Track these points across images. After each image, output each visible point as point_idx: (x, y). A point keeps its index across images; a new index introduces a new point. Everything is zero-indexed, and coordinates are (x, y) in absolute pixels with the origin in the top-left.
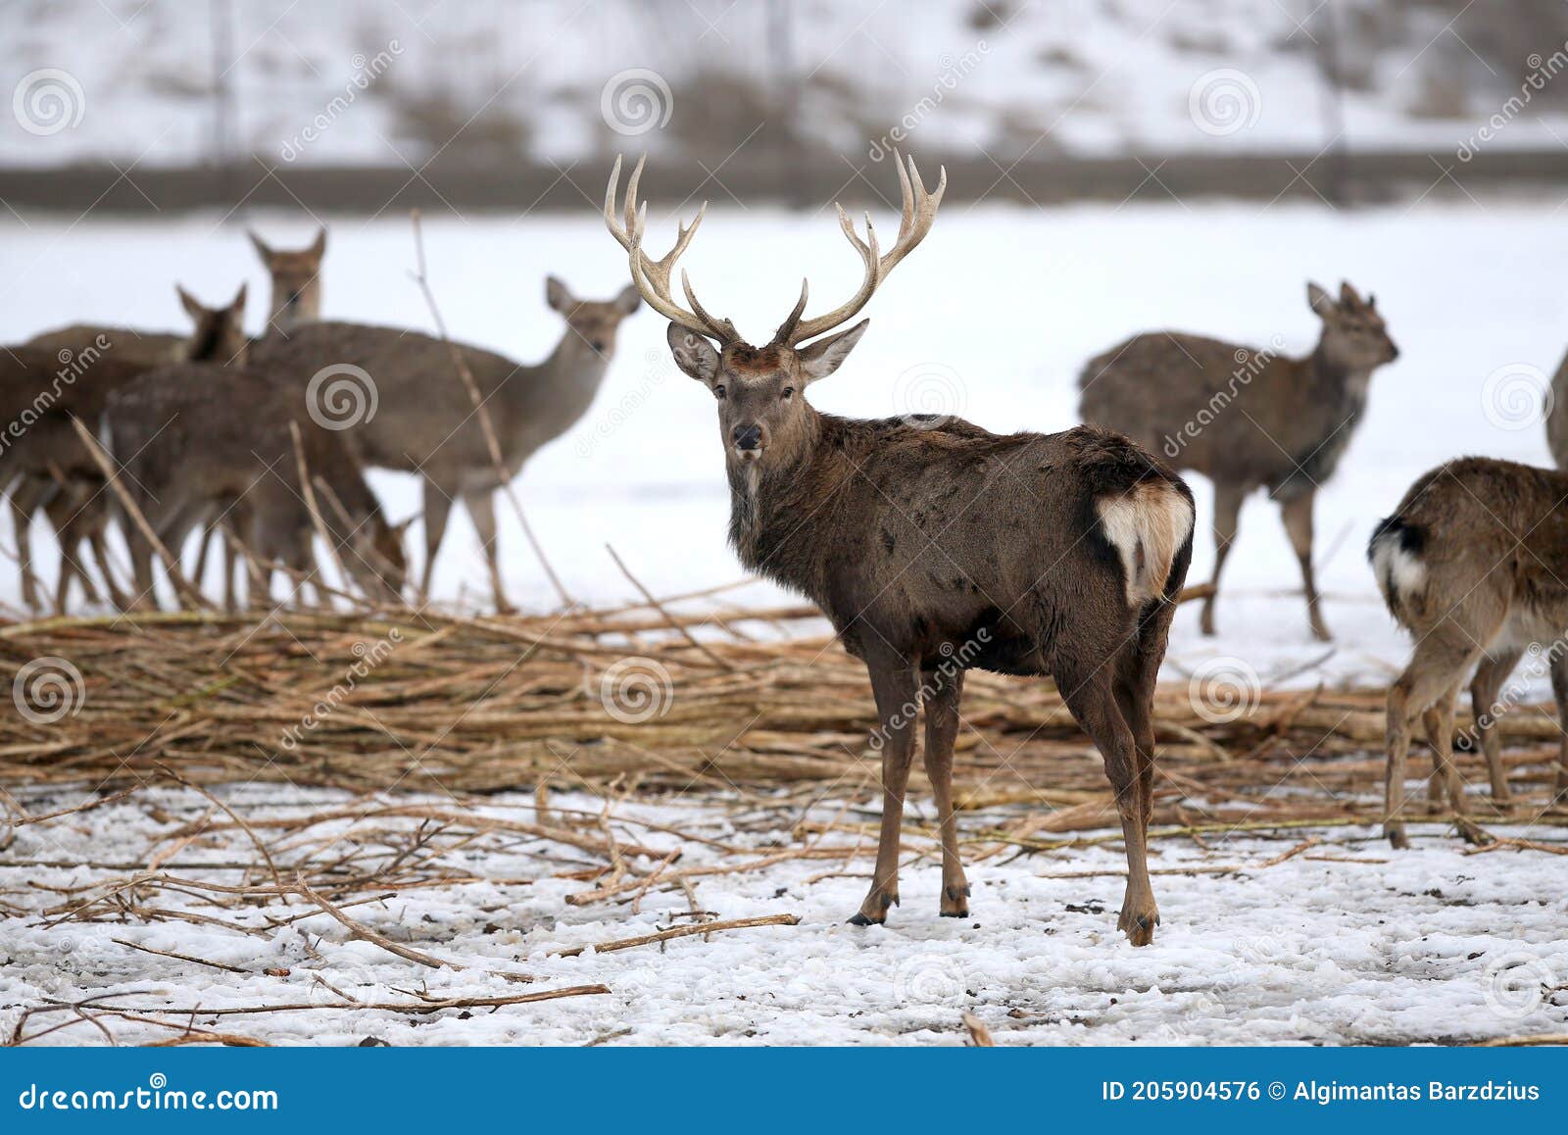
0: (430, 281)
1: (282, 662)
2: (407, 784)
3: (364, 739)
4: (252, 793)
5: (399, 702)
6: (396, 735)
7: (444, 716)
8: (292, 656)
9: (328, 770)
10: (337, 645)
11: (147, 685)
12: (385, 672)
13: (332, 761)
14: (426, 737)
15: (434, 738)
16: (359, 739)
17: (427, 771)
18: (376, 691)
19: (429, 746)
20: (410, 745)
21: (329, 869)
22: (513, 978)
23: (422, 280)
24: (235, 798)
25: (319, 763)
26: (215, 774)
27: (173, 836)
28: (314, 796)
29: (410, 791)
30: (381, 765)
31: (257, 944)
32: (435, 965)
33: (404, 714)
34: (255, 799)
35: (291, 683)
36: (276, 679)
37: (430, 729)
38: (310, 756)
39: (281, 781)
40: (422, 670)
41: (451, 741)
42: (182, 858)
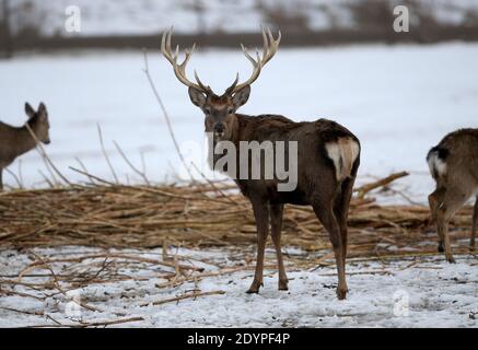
0: (150, 72)
1: (89, 203)
2: (122, 245)
3: (111, 230)
4: (70, 249)
5: (123, 217)
6: (122, 228)
7: (138, 221)
8: (92, 201)
9: (95, 241)
10: (108, 197)
11: (41, 213)
12: (124, 206)
13: (97, 238)
14: (131, 229)
15: (135, 229)
16: (108, 230)
17: (131, 240)
18: (118, 213)
19: (134, 232)
20: (126, 232)
21: (81, 276)
22: (119, 315)
23: (147, 71)
24: (64, 251)
25: (92, 239)
26: (58, 242)
27: (36, 264)
28: (91, 250)
29: (124, 248)
30: (115, 239)
32: (93, 310)
33: (125, 221)
34: (69, 251)
35: (91, 211)
36: (87, 209)
37: (133, 226)
38: (90, 236)
39: (80, 245)
40: (137, 206)
41: (141, 230)
42: (35, 273)
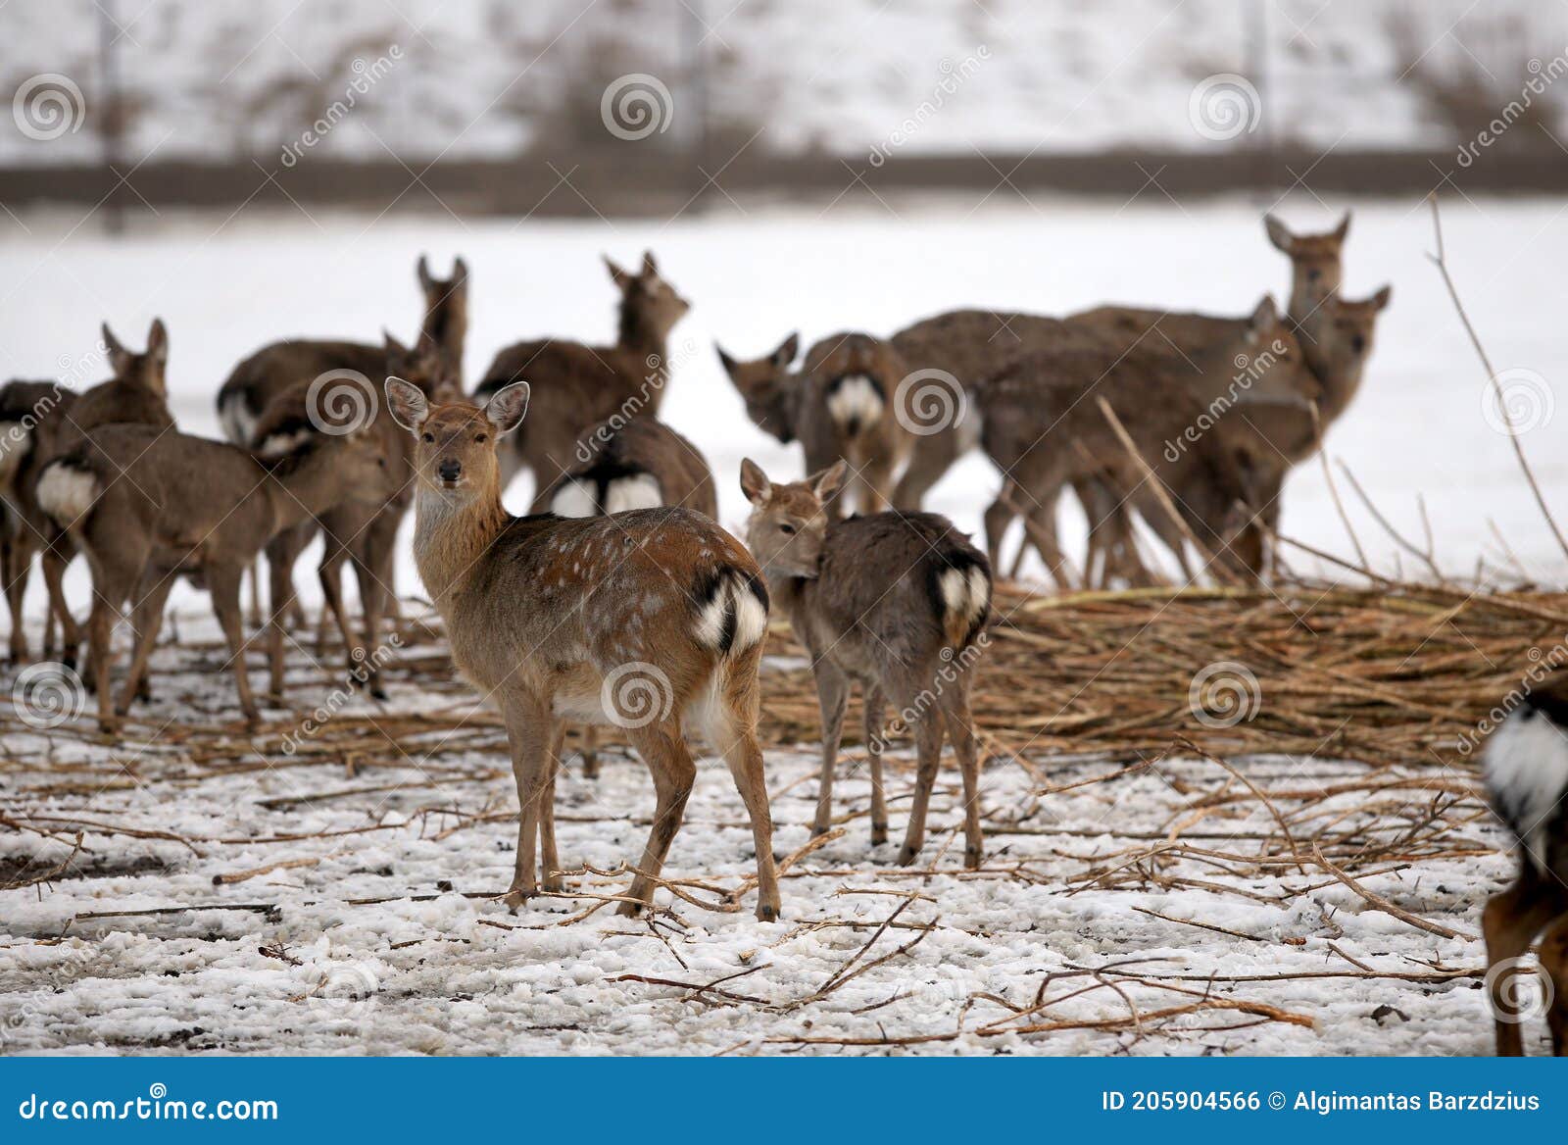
0: (1447, 264)
1: (1301, 637)
2: (1421, 757)
3: (1381, 713)
4: (1272, 765)
5: (1416, 676)
6: (1413, 708)
7: (1459, 690)
8: (1307, 630)
9: (1346, 742)
10: (1355, 620)
11: (1168, 659)
12: (1401, 646)
13: (1349, 734)
14: (1442, 711)
15: (1450, 712)
16: (1376, 713)
17: (1443, 744)
18: (1394, 665)
19: (1446, 720)
20: (1427, 719)
21: (1345, 840)
23: (1440, 263)
24: (1255, 769)
25: (1336, 735)
26: (1235, 745)
27: (1195, 806)
28: (1332, 768)
29: (1426, 764)
30: (1398, 738)
31: (1273, 912)
32: (1448, 935)
33: (1420, 688)
34: (1274, 771)
35: (1310, 658)
36: (1295, 654)
37: (1446, 703)
38: (1328, 729)
39: (1300, 753)
40: (1438, 645)
41: (1467, 714)
42: (1202, 828)
